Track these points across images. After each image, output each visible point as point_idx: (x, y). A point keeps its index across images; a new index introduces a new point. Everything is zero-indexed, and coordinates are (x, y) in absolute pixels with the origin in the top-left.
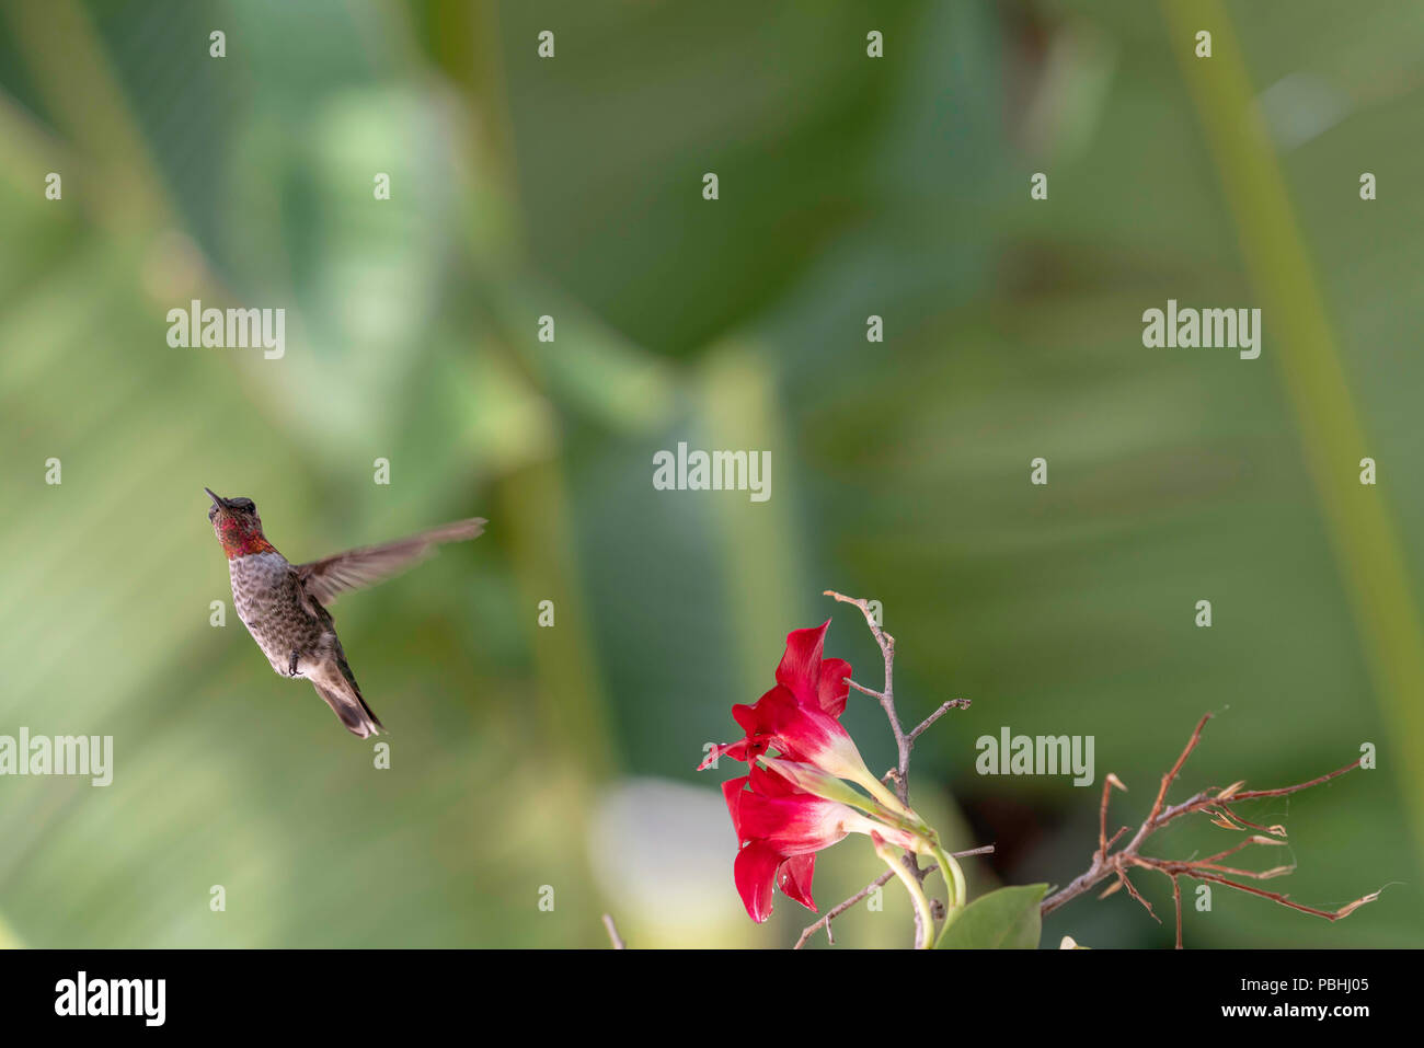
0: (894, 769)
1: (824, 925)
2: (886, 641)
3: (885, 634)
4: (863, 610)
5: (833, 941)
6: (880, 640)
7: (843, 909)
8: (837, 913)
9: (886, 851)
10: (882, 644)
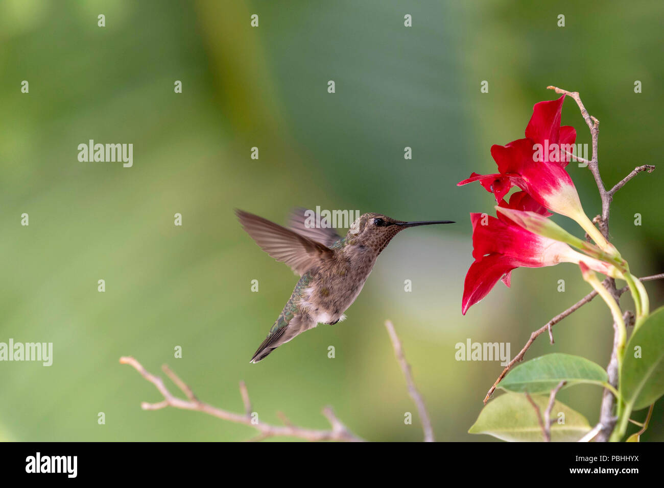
0: (599, 216)
1: (546, 329)
2: (593, 122)
3: (592, 117)
4: (576, 100)
5: (553, 342)
6: (589, 122)
7: (560, 319)
8: (557, 321)
9: (591, 276)
10: (590, 125)
